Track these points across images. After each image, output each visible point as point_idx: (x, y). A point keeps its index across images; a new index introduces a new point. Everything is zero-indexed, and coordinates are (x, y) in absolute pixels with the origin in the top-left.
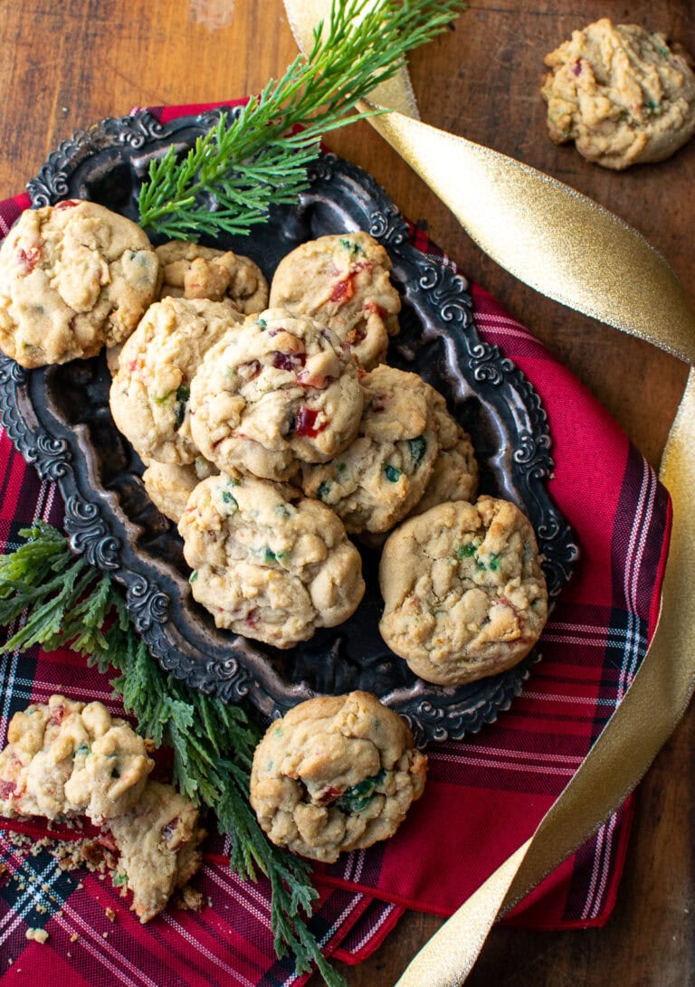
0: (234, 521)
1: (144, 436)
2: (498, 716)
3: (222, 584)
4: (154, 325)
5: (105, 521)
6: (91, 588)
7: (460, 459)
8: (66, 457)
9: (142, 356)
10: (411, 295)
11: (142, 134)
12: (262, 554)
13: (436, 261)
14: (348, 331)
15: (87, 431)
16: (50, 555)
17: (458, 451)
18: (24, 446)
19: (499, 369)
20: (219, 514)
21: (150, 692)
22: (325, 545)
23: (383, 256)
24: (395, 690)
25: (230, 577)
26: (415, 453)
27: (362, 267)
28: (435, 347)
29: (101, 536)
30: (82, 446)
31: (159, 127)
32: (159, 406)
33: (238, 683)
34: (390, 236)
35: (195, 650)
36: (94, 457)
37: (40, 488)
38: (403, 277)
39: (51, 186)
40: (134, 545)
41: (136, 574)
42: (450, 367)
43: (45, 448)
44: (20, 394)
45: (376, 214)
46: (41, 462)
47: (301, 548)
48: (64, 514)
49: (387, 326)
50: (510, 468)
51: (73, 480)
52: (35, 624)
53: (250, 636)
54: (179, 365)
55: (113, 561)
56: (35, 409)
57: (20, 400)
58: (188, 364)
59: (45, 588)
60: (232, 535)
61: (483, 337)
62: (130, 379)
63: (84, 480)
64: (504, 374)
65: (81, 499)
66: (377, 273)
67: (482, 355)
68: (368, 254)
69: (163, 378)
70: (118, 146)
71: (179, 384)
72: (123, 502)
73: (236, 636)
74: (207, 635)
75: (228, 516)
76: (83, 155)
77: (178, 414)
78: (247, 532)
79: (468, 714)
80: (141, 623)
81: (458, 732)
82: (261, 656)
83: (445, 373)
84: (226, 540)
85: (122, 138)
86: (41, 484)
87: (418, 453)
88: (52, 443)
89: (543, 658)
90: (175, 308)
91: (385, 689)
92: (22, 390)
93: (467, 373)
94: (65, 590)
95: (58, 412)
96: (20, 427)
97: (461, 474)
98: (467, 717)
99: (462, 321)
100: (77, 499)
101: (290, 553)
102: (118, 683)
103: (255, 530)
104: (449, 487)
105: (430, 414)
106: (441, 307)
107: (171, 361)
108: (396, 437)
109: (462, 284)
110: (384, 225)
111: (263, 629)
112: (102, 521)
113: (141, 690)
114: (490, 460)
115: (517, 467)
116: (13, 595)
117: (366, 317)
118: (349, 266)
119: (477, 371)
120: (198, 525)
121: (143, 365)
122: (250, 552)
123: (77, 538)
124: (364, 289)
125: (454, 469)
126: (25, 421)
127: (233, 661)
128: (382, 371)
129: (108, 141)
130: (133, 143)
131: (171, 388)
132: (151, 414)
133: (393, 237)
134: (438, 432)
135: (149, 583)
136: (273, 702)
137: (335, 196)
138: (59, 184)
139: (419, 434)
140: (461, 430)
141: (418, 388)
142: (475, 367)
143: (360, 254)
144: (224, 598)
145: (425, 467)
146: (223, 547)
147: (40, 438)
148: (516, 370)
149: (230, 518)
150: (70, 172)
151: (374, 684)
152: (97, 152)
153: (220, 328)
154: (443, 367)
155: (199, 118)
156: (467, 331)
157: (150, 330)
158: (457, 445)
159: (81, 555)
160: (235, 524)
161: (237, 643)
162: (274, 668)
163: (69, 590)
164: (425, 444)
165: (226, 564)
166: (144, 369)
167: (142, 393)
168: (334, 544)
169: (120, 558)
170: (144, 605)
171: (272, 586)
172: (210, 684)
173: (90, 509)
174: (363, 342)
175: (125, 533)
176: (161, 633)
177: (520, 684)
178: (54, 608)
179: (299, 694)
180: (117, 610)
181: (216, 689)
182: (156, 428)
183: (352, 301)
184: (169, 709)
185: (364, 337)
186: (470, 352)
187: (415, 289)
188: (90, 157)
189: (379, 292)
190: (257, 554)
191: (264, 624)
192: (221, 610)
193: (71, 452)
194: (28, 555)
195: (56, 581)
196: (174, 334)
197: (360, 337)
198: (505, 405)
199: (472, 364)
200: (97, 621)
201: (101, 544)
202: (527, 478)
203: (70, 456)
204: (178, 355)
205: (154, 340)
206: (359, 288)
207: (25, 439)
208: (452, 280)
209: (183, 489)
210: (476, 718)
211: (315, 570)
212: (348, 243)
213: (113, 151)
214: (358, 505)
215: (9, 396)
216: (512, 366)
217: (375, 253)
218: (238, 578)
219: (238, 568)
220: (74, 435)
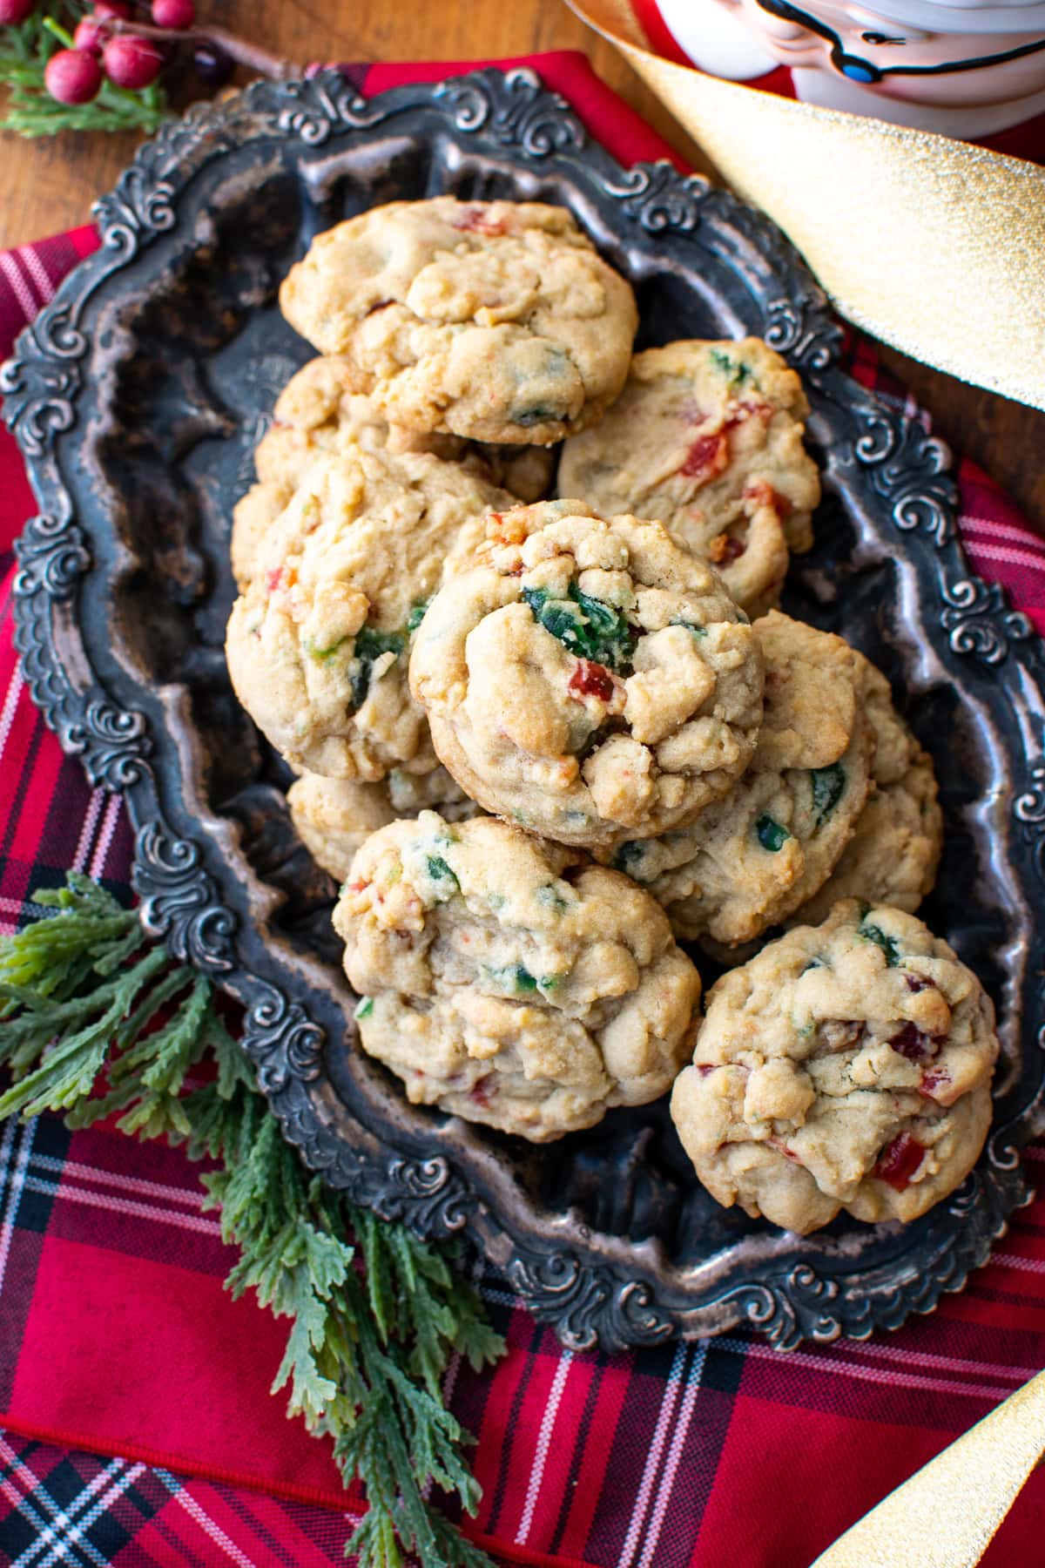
0: (450, 914)
1: (287, 722)
2: (939, 1304)
3: (425, 1030)
4: (322, 500)
5: (210, 876)
6: (171, 1010)
7: (909, 805)
8: (142, 747)
9: (293, 561)
10: (838, 472)
11: (325, 115)
12: (510, 979)
13: (892, 407)
14: (710, 538)
15: (187, 699)
16: (93, 943)
17: (907, 789)
18: (63, 722)
19: (1001, 631)
20: (419, 899)
21: (270, 1206)
22: (636, 960)
23: (794, 393)
24: (747, 1237)
25: (439, 1016)
26: (821, 796)
27: (751, 411)
28: (877, 579)
29: (200, 906)
30: (174, 728)
31: (358, 104)
32: (319, 665)
33: (446, 1205)
34: (805, 351)
35: (369, 1136)
36: (197, 751)
37: (88, 803)
38: (825, 435)
39: (140, 209)
40: (263, 925)
41: (264, 984)
42: (902, 621)
43: (101, 727)
44: (58, 619)
45: (780, 304)
46: (92, 754)
47: (588, 970)
48: (131, 857)
49: (788, 534)
50: (1005, 829)
51: (152, 792)
52: (51, 1071)
53: (476, 1119)
54: (365, 585)
55: (221, 955)
56: (88, 650)
57: (58, 632)
58: (383, 586)
59: (78, 1005)
60: (444, 937)
61: (974, 567)
62: (267, 604)
63: (175, 795)
64: (1011, 642)
65: (166, 831)
66: (779, 426)
67: (969, 601)
68: (765, 386)
69: (329, 609)
70: (277, 139)
71: (360, 624)
72: (248, 842)
73: (448, 1116)
74: (394, 1108)
75: (438, 903)
76: (207, 152)
77: (357, 685)
78: (477, 934)
79: (881, 1295)
80: (268, 1078)
81: (858, 1326)
82: (495, 1155)
83: (893, 633)
84: (431, 947)
85: (284, 121)
86: (90, 795)
87: (827, 796)
88: (115, 720)
89: (1037, 1199)
90: (366, 469)
91: (726, 1235)
92: (64, 611)
93: (937, 636)
94: (112, 1013)
95: (130, 658)
96: (56, 683)
97: (911, 835)
98: (879, 1301)
99: (934, 532)
100: (158, 831)
101: (567, 980)
102: (217, 1181)
103: (493, 930)
104: (885, 860)
105: (860, 720)
106: (895, 499)
107: (350, 575)
108: (787, 763)
109: (941, 459)
110: (795, 326)
111: (502, 1109)
112: (203, 876)
113: (255, 1201)
114: (967, 808)
115: (1019, 829)
116: (16, 1013)
117: (749, 511)
118: (725, 406)
119: (956, 634)
120: (376, 919)
121: (293, 580)
122: (481, 970)
123: (155, 906)
124: (751, 456)
125: (896, 826)
126: (64, 671)
127: (440, 1162)
128: (775, 624)
129: (256, 125)
130: (306, 132)
131: (343, 631)
132: (302, 680)
133: (809, 354)
134: (871, 758)
135: (287, 1002)
136: (512, 1244)
137: (699, 264)
138: (155, 206)
139: (833, 759)
140: (917, 745)
141: (841, 668)
142: (954, 624)
143: (749, 383)
144: (428, 1055)
145: (838, 827)
146: (426, 960)
147: (96, 705)
148: (1035, 636)
149: (442, 907)
150: (181, 183)
151: (708, 1221)
152: (234, 148)
153: (452, 515)
154: (890, 621)
155: (440, 90)
156: (943, 552)
157: (313, 510)
158: (906, 776)
159: (160, 940)
160: (451, 918)
161: (448, 1128)
162: (518, 1179)
163: (122, 1012)
164: (842, 779)
165: (431, 990)
166: (295, 587)
167: (288, 635)
168: (653, 959)
169: (234, 949)
170: (276, 1045)
171: (527, 1039)
172: (393, 1202)
173: (181, 852)
174: (738, 561)
175: (247, 901)
176: (305, 1099)
177: (987, 1245)
178: (88, 1046)
179: (562, 1233)
180: (217, 1058)
181: (405, 1212)
182: (310, 709)
183: (722, 480)
184: (304, 1245)
185: (741, 550)
186: (945, 595)
187: (846, 459)
188: (218, 157)
189: (778, 463)
190: (498, 976)
191: (505, 1100)
192: (420, 1073)
193: (151, 739)
194: (47, 940)
195: (101, 994)
196: (359, 521)
197: (733, 551)
198: (1005, 704)
199: (948, 619)
200: (169, 1083)
201: (200, 921)
202: (1038, 852)
203: (148, 745)
204: (364, 566)
205: (320, 531)
206: (740, 453)
207: (64, 707)
208: (922, 447)
209: (363, 827)
210: (896, 1303)
211: (615, 1007)
212: (726, 359)
213: (266, 146)
214: (696, 887)
215: (38, 622)
216: (1027, 628)
217: (779, 385)
218: (459, 1021)
219: (457, 1002)
220: (159, 706)
